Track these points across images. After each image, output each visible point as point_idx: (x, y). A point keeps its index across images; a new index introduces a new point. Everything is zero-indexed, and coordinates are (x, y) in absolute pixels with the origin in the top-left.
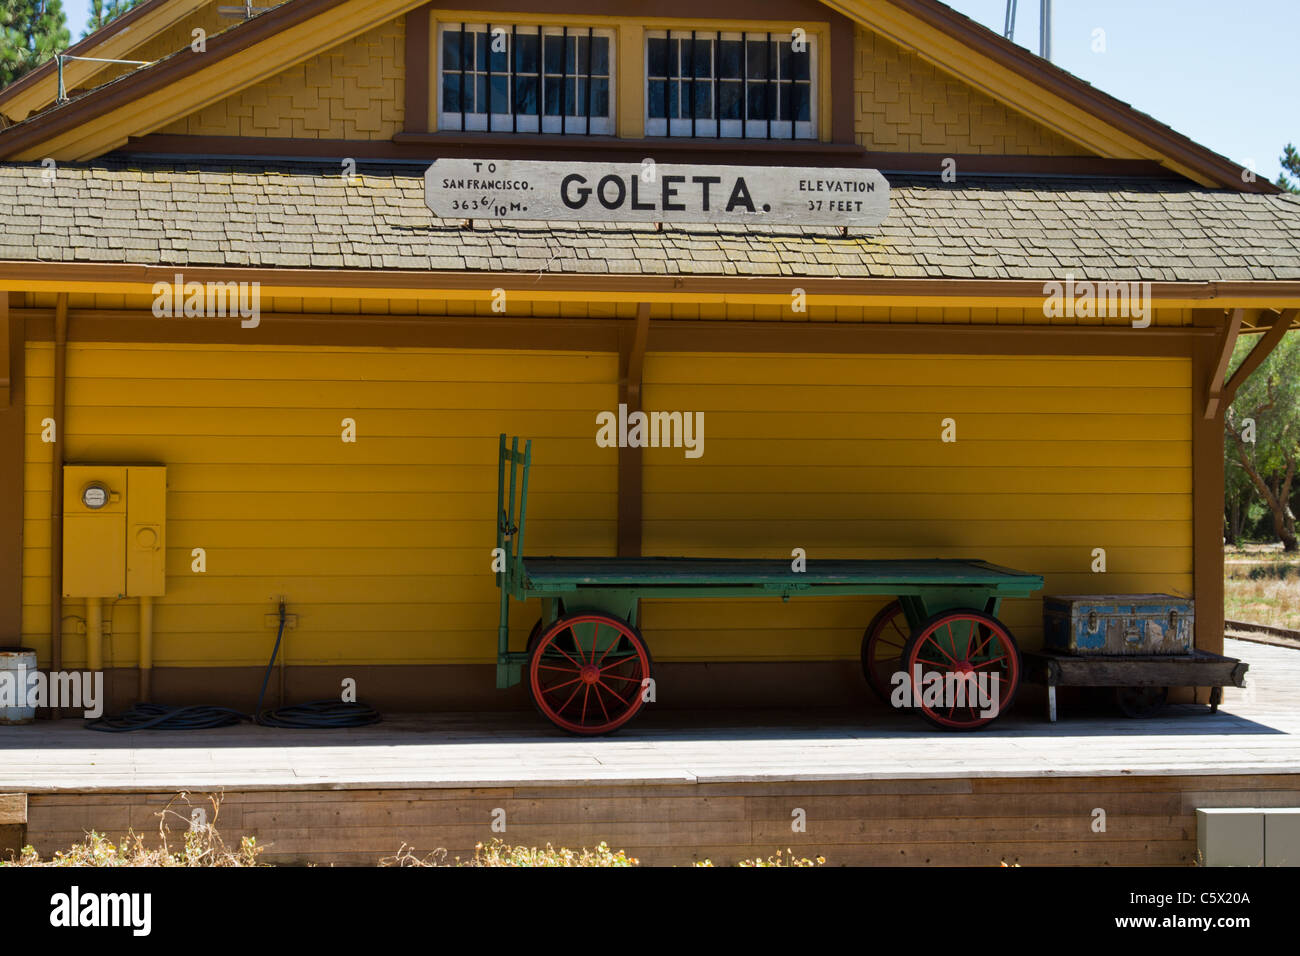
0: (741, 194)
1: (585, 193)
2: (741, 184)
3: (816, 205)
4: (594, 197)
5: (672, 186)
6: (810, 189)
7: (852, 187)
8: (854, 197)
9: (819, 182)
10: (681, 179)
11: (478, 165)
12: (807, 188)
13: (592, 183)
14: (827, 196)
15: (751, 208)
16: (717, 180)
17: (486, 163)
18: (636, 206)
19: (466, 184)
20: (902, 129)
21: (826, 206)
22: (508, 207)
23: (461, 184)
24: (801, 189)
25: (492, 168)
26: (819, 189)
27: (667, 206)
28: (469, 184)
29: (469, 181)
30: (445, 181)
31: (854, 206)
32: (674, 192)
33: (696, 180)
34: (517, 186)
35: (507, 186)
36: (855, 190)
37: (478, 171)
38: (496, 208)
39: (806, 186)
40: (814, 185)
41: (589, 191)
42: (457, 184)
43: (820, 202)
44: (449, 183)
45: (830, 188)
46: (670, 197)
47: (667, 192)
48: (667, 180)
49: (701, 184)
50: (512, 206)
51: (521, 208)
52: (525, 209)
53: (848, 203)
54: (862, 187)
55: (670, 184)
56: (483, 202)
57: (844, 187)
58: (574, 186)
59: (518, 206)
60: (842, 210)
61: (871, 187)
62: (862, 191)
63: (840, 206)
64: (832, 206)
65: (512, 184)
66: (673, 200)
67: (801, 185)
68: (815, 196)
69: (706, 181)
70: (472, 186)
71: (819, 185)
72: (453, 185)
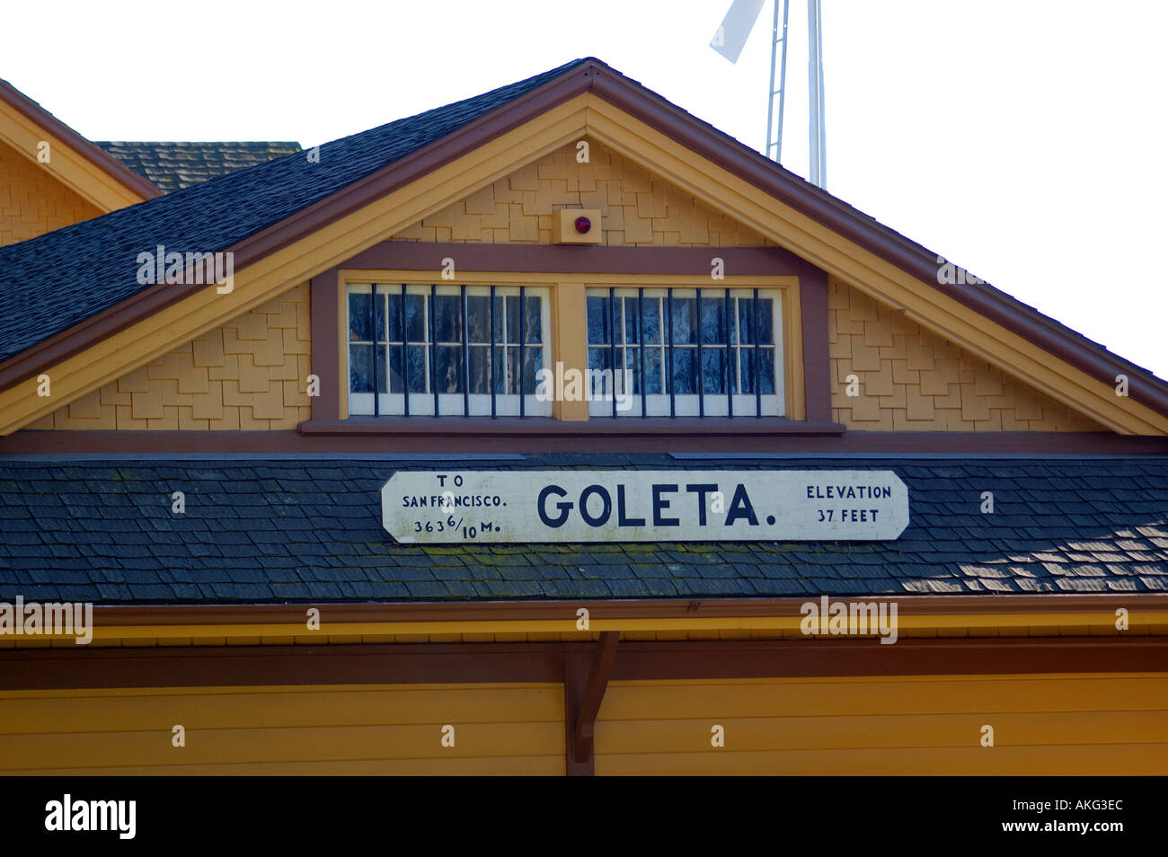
0: (742, 505)
1: (565, 508)
2: (741, 492)
3: (827, 515)
4: (575, 513)
5: (664, 496)
6: (819, 497)
7: (866, 492)
8: (868, 503)
9: (828, 488)
10: (674, 488)
11: (442, 478)
12: (816, 495)
13: (573, 497)
14: (839, 504)
15: (754, 521)
16: (714, 488)
17: (451, 475)
18: (624, 522)
19: (429, 501)
20: (885, 403)
21: (838, 515)
22: (478, 528)
23: (423, 502)
24: (809, 496)
25: (458, 481)
26: (829, 496)
27: (659, 521)
28: (433, 501)
29: (432, 498)
30: (404, 498)
31: (869, 516)
32: (666, 504)
33: (691, 488)
34: (488, 501)
35: (476, 502)
36: (870, 496)
37: (442, 485)
38: (465, 528)
39: (814, 493)
40: (823, 492)
41: (570, 505)
42: (419, 503)
43: (831, 512)
44: (410, 500)
45: (841, 494)
46: (662, 510)
47: (659, 505)
48: (657, 489)
49: (697, 494)
50: (483, 526)
51: (493, 528)
52: (498, 529)
53: (862, 511)
54: (877, 492)
55: (661, 494)
56: (449, 523)
57: (857, 492)
58: (553, 499)
59: (490, 525)
60: (856, 520)
61: (887, 492)
62: (877, 496)
63: (853, 515)
64: (844, 515)
65: (482, 500)
66: (665, 514)
67: (809, 492)
68: (825, 504)
69: (702, 490)
70: (436, 503)
71: (829, 492)
72: (414, 503)
